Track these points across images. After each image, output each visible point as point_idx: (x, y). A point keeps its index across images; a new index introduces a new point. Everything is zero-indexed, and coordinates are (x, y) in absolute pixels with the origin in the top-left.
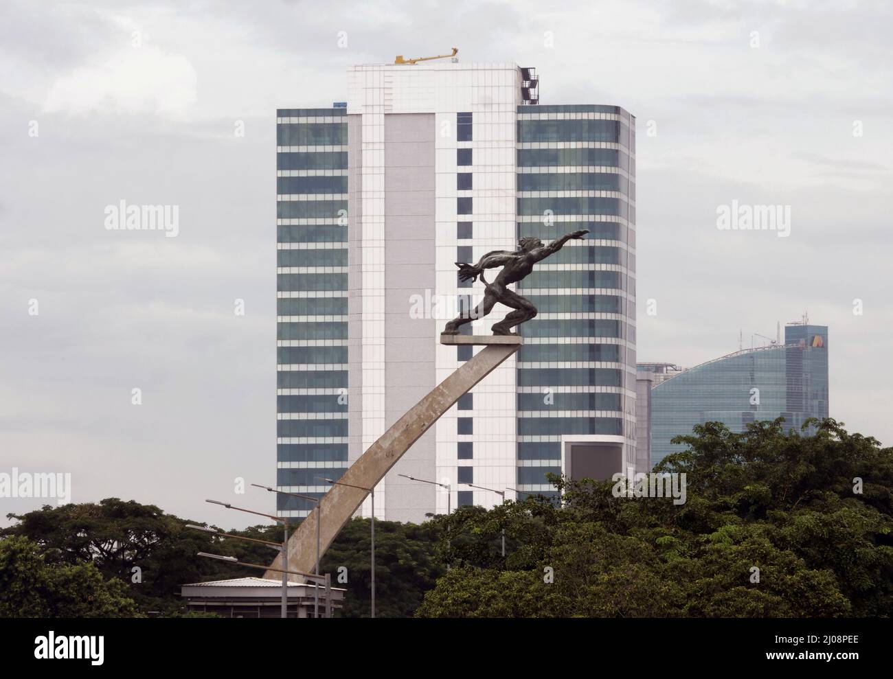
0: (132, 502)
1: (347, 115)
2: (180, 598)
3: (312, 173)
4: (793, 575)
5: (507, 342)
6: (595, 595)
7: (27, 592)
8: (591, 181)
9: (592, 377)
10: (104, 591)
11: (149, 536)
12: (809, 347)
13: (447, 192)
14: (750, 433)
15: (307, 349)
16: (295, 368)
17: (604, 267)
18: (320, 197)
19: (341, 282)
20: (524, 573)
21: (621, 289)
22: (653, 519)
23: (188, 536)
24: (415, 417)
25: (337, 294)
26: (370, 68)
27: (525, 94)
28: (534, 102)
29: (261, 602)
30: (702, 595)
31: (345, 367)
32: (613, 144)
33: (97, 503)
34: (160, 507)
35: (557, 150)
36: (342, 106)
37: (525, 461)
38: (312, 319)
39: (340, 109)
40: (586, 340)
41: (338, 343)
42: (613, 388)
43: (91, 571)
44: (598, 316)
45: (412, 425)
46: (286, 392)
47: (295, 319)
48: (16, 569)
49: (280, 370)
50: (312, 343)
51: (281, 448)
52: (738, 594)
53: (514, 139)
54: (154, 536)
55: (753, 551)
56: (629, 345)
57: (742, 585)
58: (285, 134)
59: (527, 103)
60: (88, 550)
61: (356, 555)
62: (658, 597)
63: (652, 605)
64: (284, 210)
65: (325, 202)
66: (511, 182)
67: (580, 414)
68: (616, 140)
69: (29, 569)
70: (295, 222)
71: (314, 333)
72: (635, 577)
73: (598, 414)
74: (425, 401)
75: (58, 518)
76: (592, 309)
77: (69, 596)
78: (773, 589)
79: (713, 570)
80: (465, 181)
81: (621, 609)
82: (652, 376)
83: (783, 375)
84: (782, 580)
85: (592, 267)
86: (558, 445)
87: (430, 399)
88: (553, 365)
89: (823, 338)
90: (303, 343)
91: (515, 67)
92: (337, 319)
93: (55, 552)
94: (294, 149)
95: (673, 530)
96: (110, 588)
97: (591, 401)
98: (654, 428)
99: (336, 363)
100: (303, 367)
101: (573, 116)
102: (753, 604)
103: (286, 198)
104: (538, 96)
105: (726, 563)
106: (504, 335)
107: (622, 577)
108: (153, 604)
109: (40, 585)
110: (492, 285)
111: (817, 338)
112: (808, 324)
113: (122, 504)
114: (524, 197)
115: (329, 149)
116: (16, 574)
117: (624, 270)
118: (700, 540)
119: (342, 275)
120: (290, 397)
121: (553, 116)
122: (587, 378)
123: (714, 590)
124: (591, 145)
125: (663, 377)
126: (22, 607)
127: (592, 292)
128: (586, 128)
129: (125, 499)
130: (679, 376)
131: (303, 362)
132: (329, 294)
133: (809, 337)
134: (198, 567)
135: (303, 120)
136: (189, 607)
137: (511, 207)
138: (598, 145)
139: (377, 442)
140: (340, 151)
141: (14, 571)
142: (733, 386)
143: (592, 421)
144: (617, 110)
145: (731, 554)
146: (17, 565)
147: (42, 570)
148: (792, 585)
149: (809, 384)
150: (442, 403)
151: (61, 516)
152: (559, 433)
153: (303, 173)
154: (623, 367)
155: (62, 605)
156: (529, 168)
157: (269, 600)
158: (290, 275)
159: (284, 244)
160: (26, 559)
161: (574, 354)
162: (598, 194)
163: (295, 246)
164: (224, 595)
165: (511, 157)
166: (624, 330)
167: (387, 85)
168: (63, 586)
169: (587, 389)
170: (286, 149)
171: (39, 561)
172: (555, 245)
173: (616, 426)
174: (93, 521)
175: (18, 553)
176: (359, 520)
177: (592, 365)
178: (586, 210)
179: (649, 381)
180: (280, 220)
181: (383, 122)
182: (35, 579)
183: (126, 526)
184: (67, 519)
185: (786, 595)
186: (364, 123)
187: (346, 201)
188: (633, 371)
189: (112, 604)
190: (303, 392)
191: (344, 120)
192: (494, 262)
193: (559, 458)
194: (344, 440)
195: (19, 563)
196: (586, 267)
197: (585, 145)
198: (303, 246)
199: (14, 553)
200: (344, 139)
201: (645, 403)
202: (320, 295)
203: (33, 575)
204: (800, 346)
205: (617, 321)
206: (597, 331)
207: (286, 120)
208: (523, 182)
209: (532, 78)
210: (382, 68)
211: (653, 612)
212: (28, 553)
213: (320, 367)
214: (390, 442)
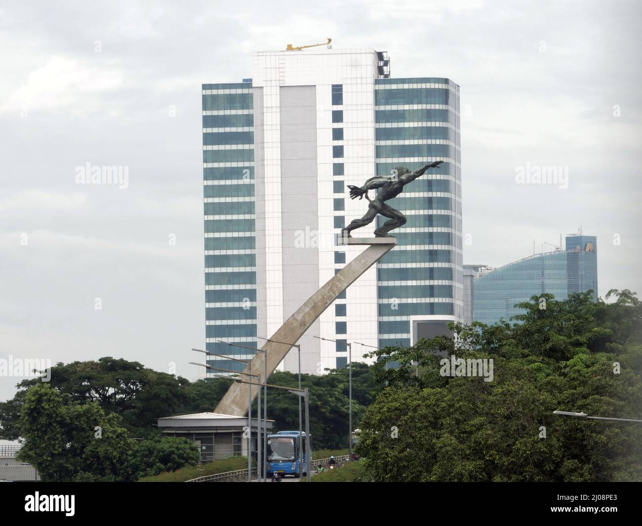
0: (122, 360)
1: (253, 88)
2: (156, 427)
3: (228, 130)
4: (633, 386)
5: (386, 242)
6: (492, 402)
7: (50, 424)
8: (428, 133)
9: (431, 273)
10: (106, 423)
11: (134, 384)
12: (583, 252)
13: (326, 142)
14: (570, 301)
15: (226, 256)
16: (218, 270)
17: (439, 194)
18: (234, 147)
19: (250, 208)
20: (439, 390)
21: (451, 210)
22: (526, 351)
23: (162, 384)
24: (320, 297)
25: (248, 217)
26: (269, 54)
27: (380, 70)
28: (386, 76)
29: (215, 430)
30: (568, 402)
31: (253, 269)
32: (444, 106)
33: (96, 360)
34: (142, 363)
35: (404, 111)
36: (249, 81)
37: (384, 335)
38: (229, 235)
39: (247, 84)
40: (427, 247)
41: (248, 252)
42: (447, 281)
43: (96, 408)
44: (435, 230)
45: (318, 303)
46: (212, 288)
47: (217, 235)
48: (43, 408)
49: (207, 272)
50: (230, 252)
51: (208, 328)
52: (595, 401)
53: (373, 103)
54: (138, 384)
55: (604, 370)
56: (457, 250)
57: (597, 394)
58: (208, 102)
59: (382, 77)
60: (89, 394)
61: (278, 398)
62: (538, 404)
63: (533, 409)
64: (208, 157)
65: (238, 151)
66: (371, 134)
67: (423, 300)
68: (447, 103)
69: (52, 408)
70: (216, 165)
71: (231, 244)
72: (521, 389)
73: (436, 300)
74: (327, 285)
75: (69, 372)
76: (431, 225)
77: (80, 426)
78: (619, 397)
79: (575, 385)
80: (338, 134)
81: (511, 413)
82: (474, 273)
83: (564, 272)
84: (626, 390)
85: (430, 195)
86: (408, 323)
87: (331, 284)
88: (403, 266)
89: (593, 245)
90: (223, 252)
91: (372, 51)
92: (248, 234)
93: (66, 396)
94: (215, 113)
95: (541, 358)
96: (109, 420)
97: (431, 291)
98: (475, 311)
99: (247, 266)
100: (224, 270)
101: (415, 86)
102: (605, 407)
103: (210, 148)
104: (390, 72)
105: (585, 380)
106: (383, 237)
107: (512, 390)
108: (138, 433)
109: (60, 419)
110: (374, 201)
111: (589, 245)
112: (582, 235)
113: (114, 362)
114: (381, 144)
115: (240, 112)
116: (43, 411)
117: (453, 196)
118: (561, 366)
119: (250, 203)
120: (215, 291)
121: (400, 86)
122: (428, 274)
123: (577, 399)
124: (429, 107)
125: (478, 275)
126: (46, 435)
127: (430, 212)
128: (424, 94)
129: (116, 357)
130: (490, 274)
131: (224, 266)
132: (241, 217)
133: (584, 244)
134: (169, 405)
135: (221, 92)
136: (164, 434)
137: (372, 152)
138: (433, 107)
139: (293, 315)
140: (248, 113)
141: (41, 409)
142: (529, 280)
143: (432, 305)
144: (446, 81)
145: (588, 373)
146: (43, 405)
147: (61, 408)
148: (633, 394)
149: (584, 278)
150: (339, 286)
151: (71, 370)
152: (408, 314)
153: (221, 130)
154: (453, 265)
155: (76, 433)
156: (384, 124)
157: (220, 428)
158: (214, 204)
159: (208, 181)
160: (49, 400)
161: (418, 257)
162: (433, 142)
163: (216, 183)
164: (189, 426)
165: (371, 116)
166: (455, 240)
167: (281, 66)
168: (76, 419)
169: (428, 283)
170: (209, 113)
171: (59, 402)
172: (419, 172)
173: (449, 309)
174: (94, 374)
175: (43, 396)
176: (279, 373)
177: (431, 265)
178: (425, 153)
179: (472, 276)
180: (205, 164)
181: (278, 93)
182: (56, 414)
183: (118, 377)
184: (75, 372)
185: (629, 402)
186: (265, 93)
187: (253, 150)
188: (461, 269)
189: (111, 432)
190: (224, 287)
191: (251, 91)
192: (375, 185)
193: (408, 332)
194: (254, 322)
195: (45, 403)
196: (426, 195)
197: (424, 107)
198: (222, 182)
199: (41, 396)
200: (250, 105)
201: (469, 292)
202: (235, 217)
203: (54, 411)
204: (576, 251)
205: (449, 233)
206: (435, 240)
207: (208, 92)
208: (380, 134)
209: (385, 59)
210: (277, 54)
211: (534, 414)
212: (50, 396)
213: (236, 270)
214: (302, 315)
